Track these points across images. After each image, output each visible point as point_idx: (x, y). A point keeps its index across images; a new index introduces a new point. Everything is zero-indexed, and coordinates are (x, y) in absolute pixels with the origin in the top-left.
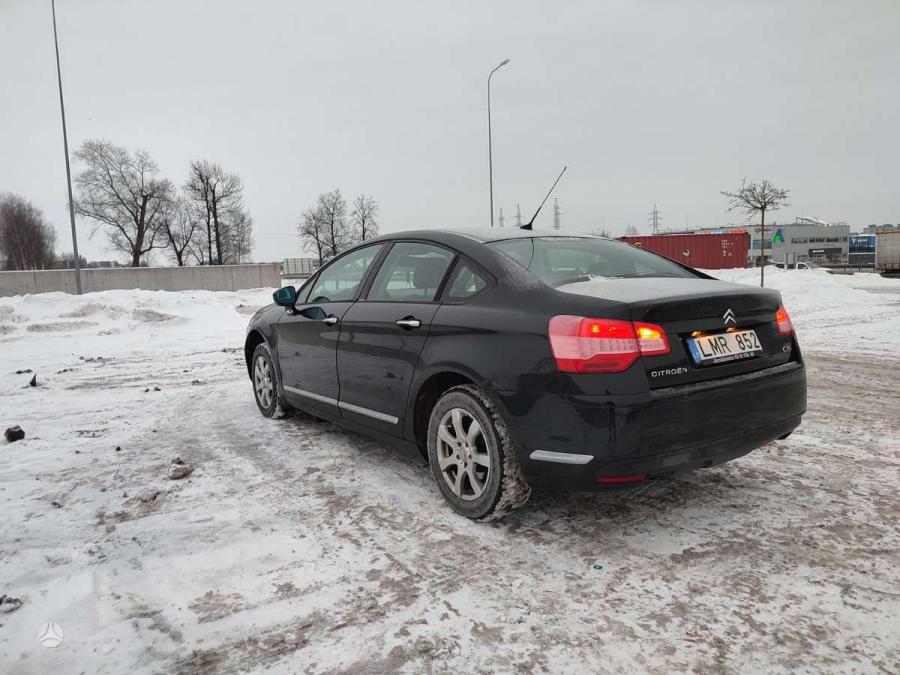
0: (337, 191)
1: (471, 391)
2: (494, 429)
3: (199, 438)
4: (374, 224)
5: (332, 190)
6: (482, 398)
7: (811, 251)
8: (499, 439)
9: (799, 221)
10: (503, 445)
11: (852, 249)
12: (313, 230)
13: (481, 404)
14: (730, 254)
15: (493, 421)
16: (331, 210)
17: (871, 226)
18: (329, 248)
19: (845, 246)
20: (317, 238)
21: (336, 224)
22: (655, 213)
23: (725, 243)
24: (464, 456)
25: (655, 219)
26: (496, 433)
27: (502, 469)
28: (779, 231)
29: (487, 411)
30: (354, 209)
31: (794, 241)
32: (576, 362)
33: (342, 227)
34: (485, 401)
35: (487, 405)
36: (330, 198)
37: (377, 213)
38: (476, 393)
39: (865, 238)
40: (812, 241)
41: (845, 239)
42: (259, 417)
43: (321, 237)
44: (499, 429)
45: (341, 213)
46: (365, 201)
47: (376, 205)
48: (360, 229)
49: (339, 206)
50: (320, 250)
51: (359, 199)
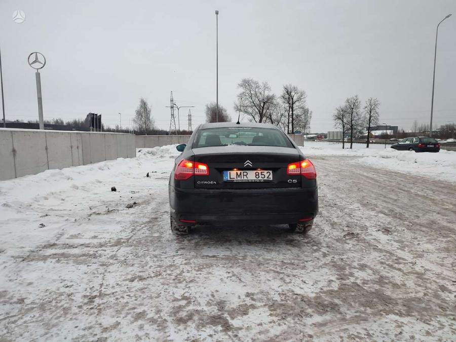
0: (357, 96)
4: (377, 113)
5: (354, 96)
12: (341, 117)
16: (352, 106)
18: (349, 126)
20: (343, 121)
21: (354, 114)
30: (366, 105)
33: (357, 115)
36: (352, 100)
37: (379, 107)
43: (345, 120)
45: (357, 107)
46: (372, 101)
47: (379, 102)
48: (368, 116)
49: (356, 104)
50: (344, 127)
51: (369, 100)
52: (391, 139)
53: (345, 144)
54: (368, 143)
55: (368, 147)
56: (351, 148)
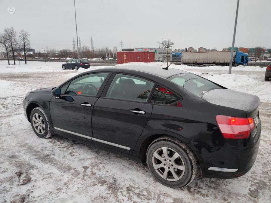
0: (12, 28)
1: (174, 141)
2: (188, 157)
3: (16, 154)
4: (28, 41)
5: (10, 27)
6: (181, 145)
7: (163, 56)
8: (191, 161)
9: (160, 48)
10: (192, 163)
11: (172, 56)
12: (3, 42)
13: (181, 147)
14: (150, 58)
15: (187, 154)
16: (10, 35)
17: (175, 50)
18: (10, 49)
19: (171, 55)
20: (5, 45)
21: (13, 40)
22: (121, 42)
23: (149, 55)
24: (168, 164)
25: (121, 44)
26: (190, 159)
27: (192, 172)
28: (156, 50)
29: (184, 150)
30: (20, 35)
31: (159, 53)
32: (231, 135)
33: (15, 41)
34: (182, 146)
35: (184, 148)
36: (9, 30)
37: (29, 37)
38: (177, 142)
39: (175, 53)
40: (163, 53)
41: (171, 53)
42: (37, 138)
43: (7, 45)
44: (190, 157)
45: (14, 36)
46: (24, 32)
47: (28, 34)
48: (23, 42)
49: (13, 33)
50: (7, 49)
51: (21, 31)
52: (36, 58)
53: (10, 61)
54: (26, 60)
55: (26, 63)
56: (15, 64)
